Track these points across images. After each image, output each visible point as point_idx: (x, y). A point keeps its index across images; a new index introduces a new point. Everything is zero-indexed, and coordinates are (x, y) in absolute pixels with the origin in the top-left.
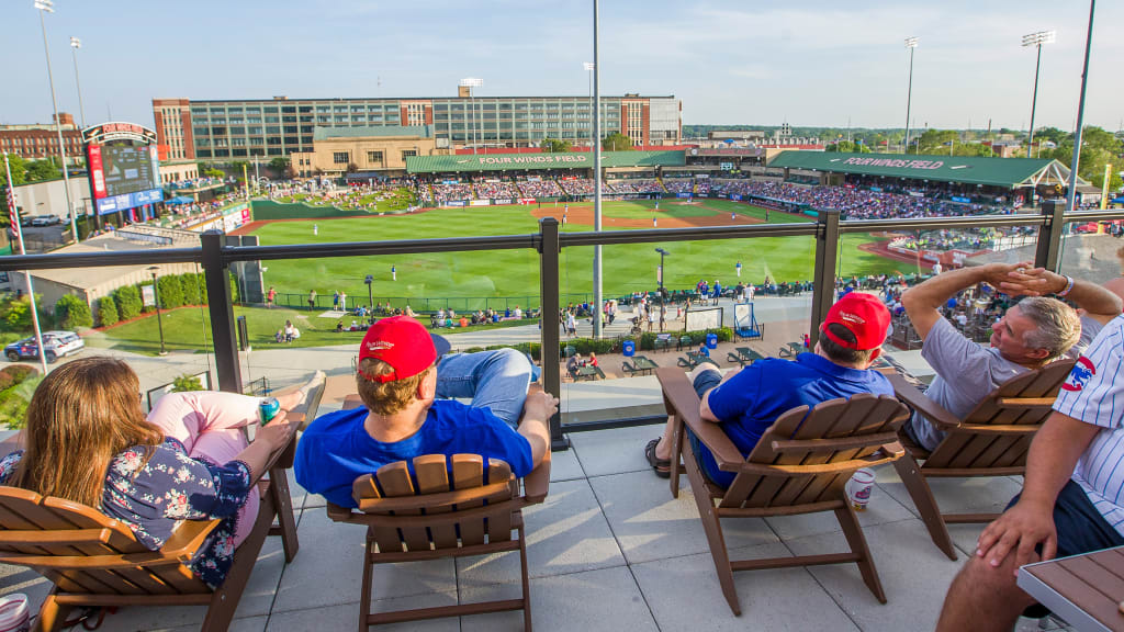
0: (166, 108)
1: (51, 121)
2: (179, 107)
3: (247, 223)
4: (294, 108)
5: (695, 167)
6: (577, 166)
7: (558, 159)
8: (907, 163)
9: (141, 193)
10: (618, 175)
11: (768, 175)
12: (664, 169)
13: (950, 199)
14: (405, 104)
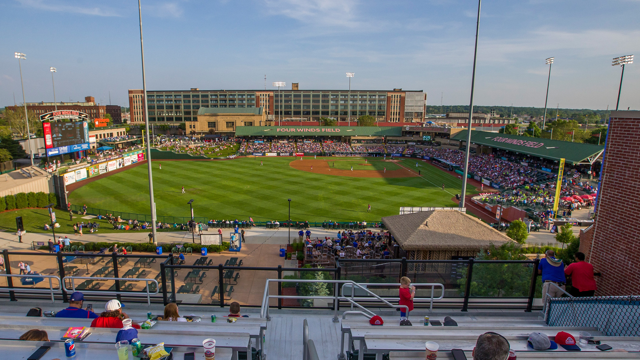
0: (135, 95)
1: (84, 100)
2: (141, 94)
3: (141, 160)
4: (199, 95)
5: (408, 138)
6: (333, 135)
7: (323, 130)
8: (524, 143)
9: (76, 145)
10: (359, 141)
11: (451, 145)
12: (388, 138)
13: (541, 168)
14: (258, 94)
